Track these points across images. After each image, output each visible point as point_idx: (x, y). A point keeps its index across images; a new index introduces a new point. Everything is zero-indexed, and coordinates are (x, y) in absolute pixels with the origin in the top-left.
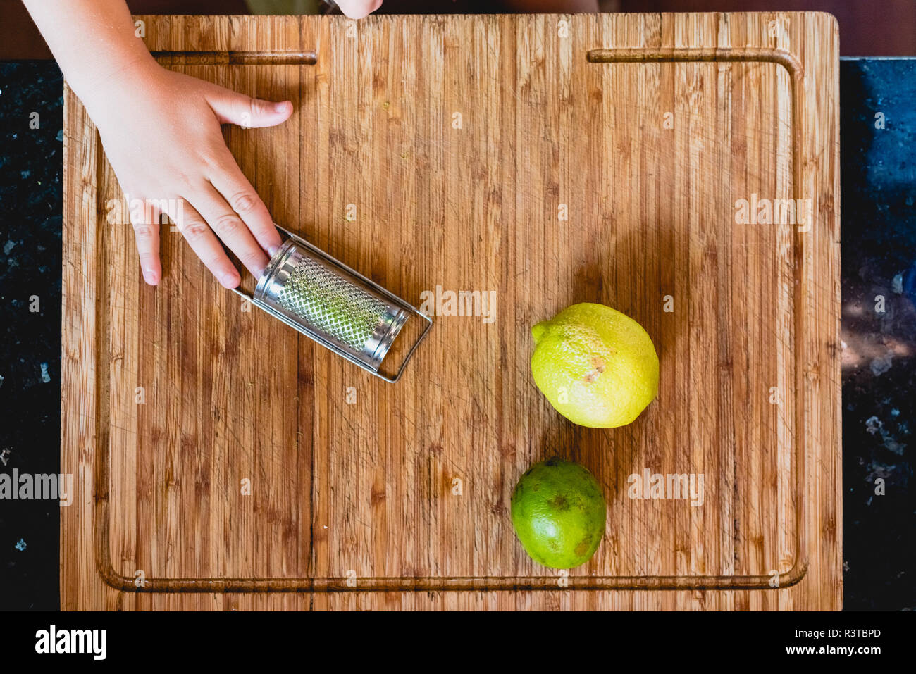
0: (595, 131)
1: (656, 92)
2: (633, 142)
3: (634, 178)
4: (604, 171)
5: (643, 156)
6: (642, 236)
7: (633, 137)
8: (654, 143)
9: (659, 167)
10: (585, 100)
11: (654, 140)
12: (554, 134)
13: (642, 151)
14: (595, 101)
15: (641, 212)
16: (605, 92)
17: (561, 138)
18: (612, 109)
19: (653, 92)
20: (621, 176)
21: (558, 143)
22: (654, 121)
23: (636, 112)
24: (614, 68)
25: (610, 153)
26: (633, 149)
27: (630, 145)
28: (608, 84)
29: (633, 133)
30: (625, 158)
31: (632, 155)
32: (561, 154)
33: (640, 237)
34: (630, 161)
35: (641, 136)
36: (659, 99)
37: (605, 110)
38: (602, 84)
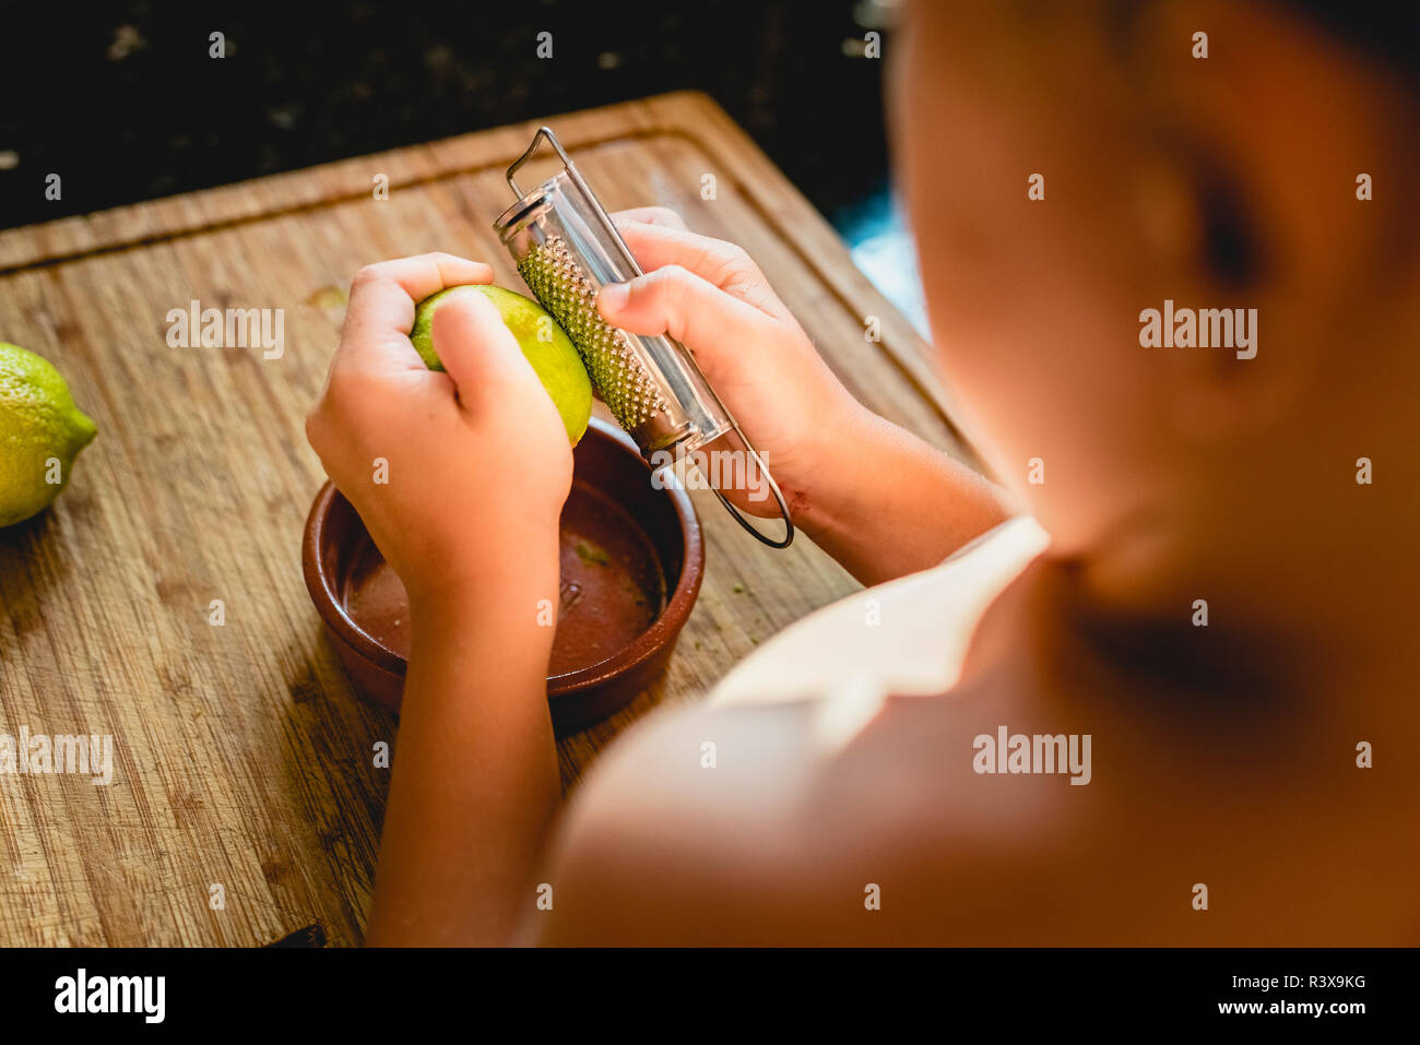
0: (257, 810)
1: (152, 930)
2: (173, 823)
3: (150, 766)
4: (214, 755)
5: (144, 809)
6: (103, 684)
7: (176, 832)
8: (126, 839)
9: (103, 803)
10: (297, 854)
11: (127, 845)
12: (338, 775)
13: (150, 816)
14: (277, 860)
15: (116, 720)
16: (263, 885)
17: (320, 774)
18: (235, 860)
19: (157, 927)
20: (178, 760)
21: (323, 765)
22: (140, 877)
23: (184, 876)
24: (258, 936)
25: (214, 787)
26: (170, 813)
27: (177, 817)
28: (261, 901)
29: (178, 839)
30: (179, 792)
31: (165, 800)
32: (310, 750)
33: (107, 681)
34: (167, 791)
35: (159, 839)
36: (140, 921)
37: (250, 854)
38: (275, 896)
